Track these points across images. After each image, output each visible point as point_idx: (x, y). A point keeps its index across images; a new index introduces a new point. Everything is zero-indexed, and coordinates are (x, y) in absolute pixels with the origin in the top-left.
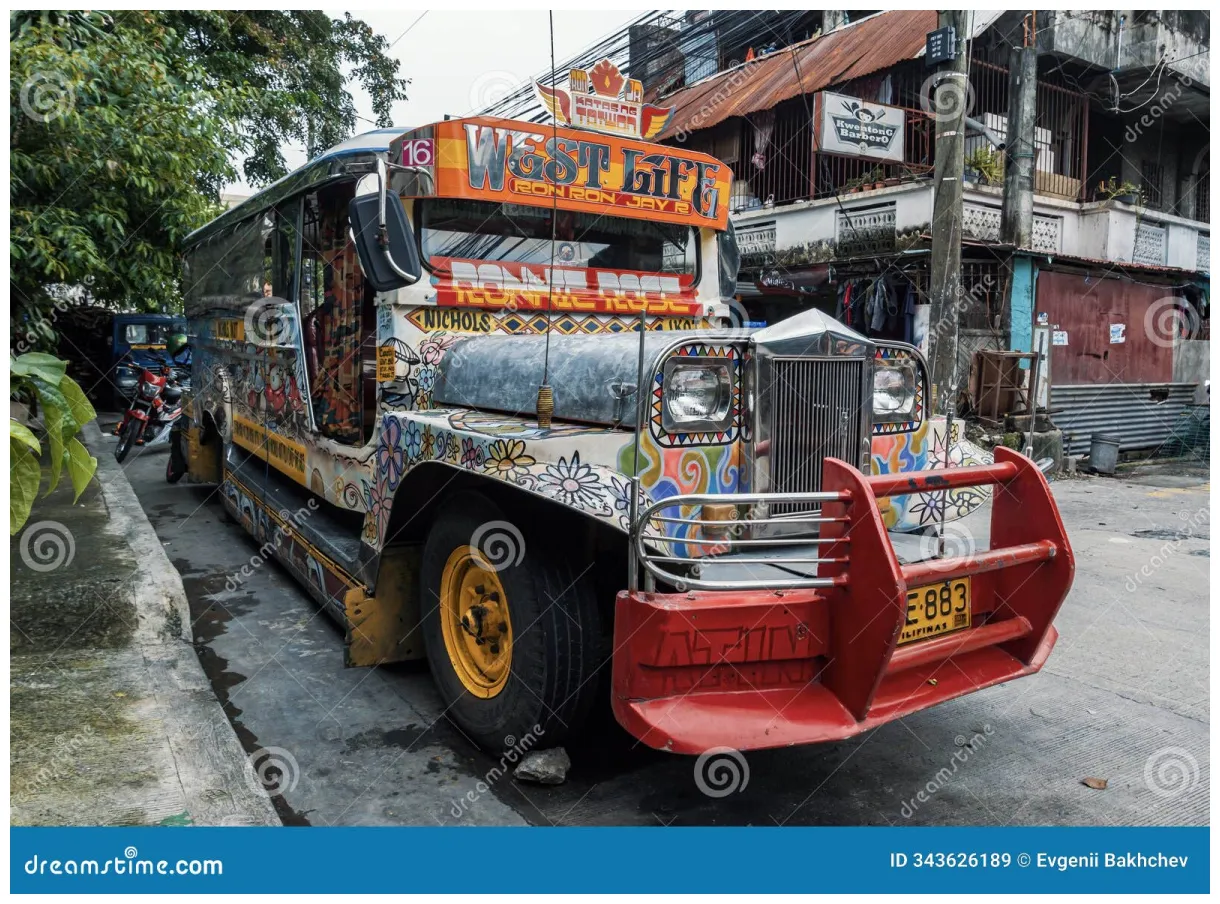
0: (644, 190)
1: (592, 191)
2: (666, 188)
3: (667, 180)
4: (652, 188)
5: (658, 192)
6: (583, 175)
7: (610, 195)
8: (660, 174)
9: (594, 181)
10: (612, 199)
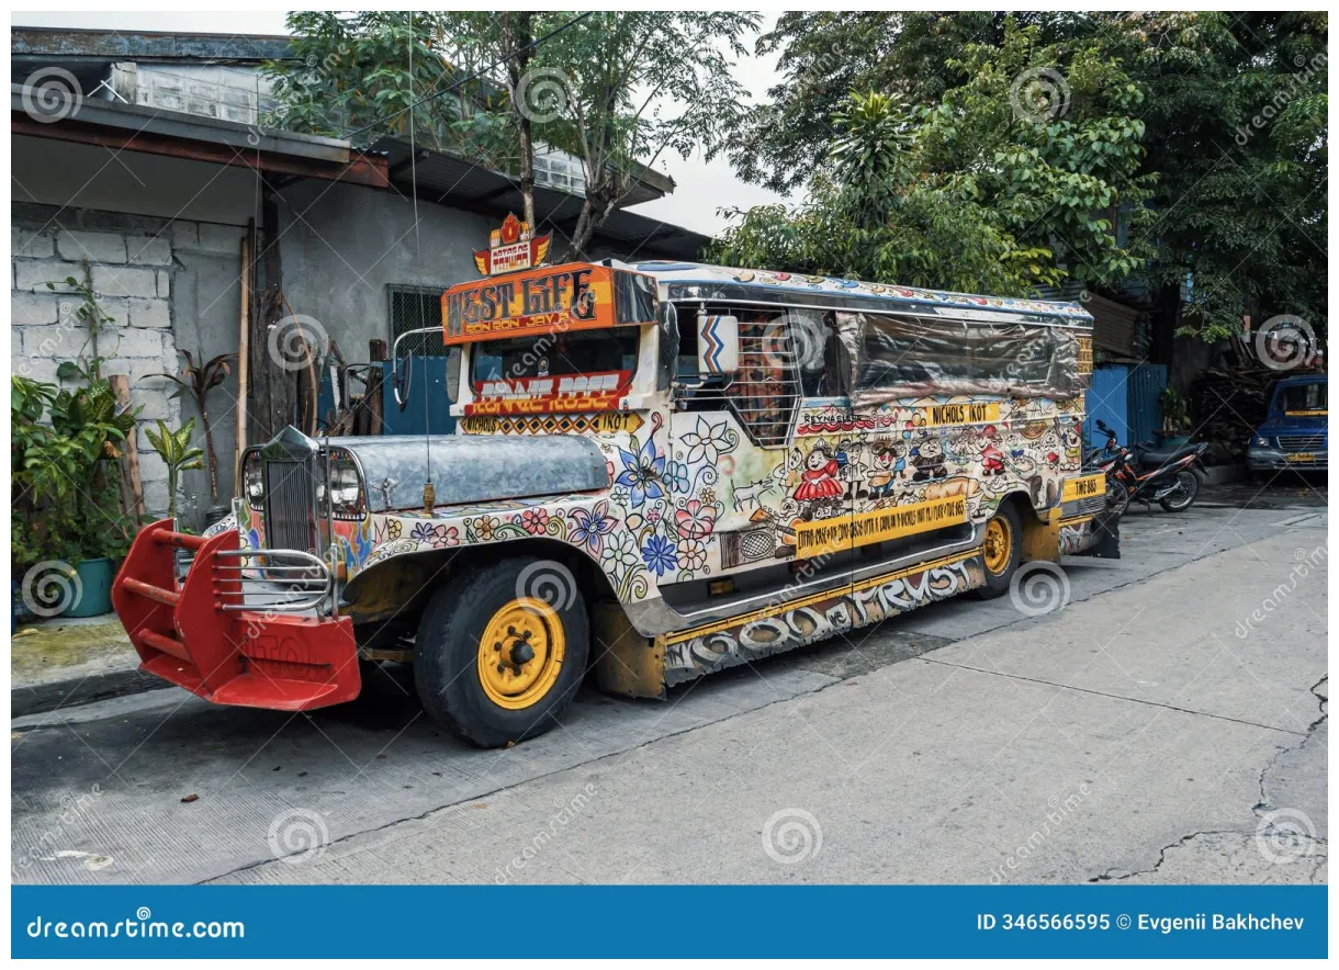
0: (537, 311)
1: (506, 321)
2: (551, 304)
3: (551, 295)
4: (542, 306)
5: (547, 309)
6: (499, 309)
7: (515, 320)
8: (546, 292)
9: (505, 314)
10: (517, 324)
